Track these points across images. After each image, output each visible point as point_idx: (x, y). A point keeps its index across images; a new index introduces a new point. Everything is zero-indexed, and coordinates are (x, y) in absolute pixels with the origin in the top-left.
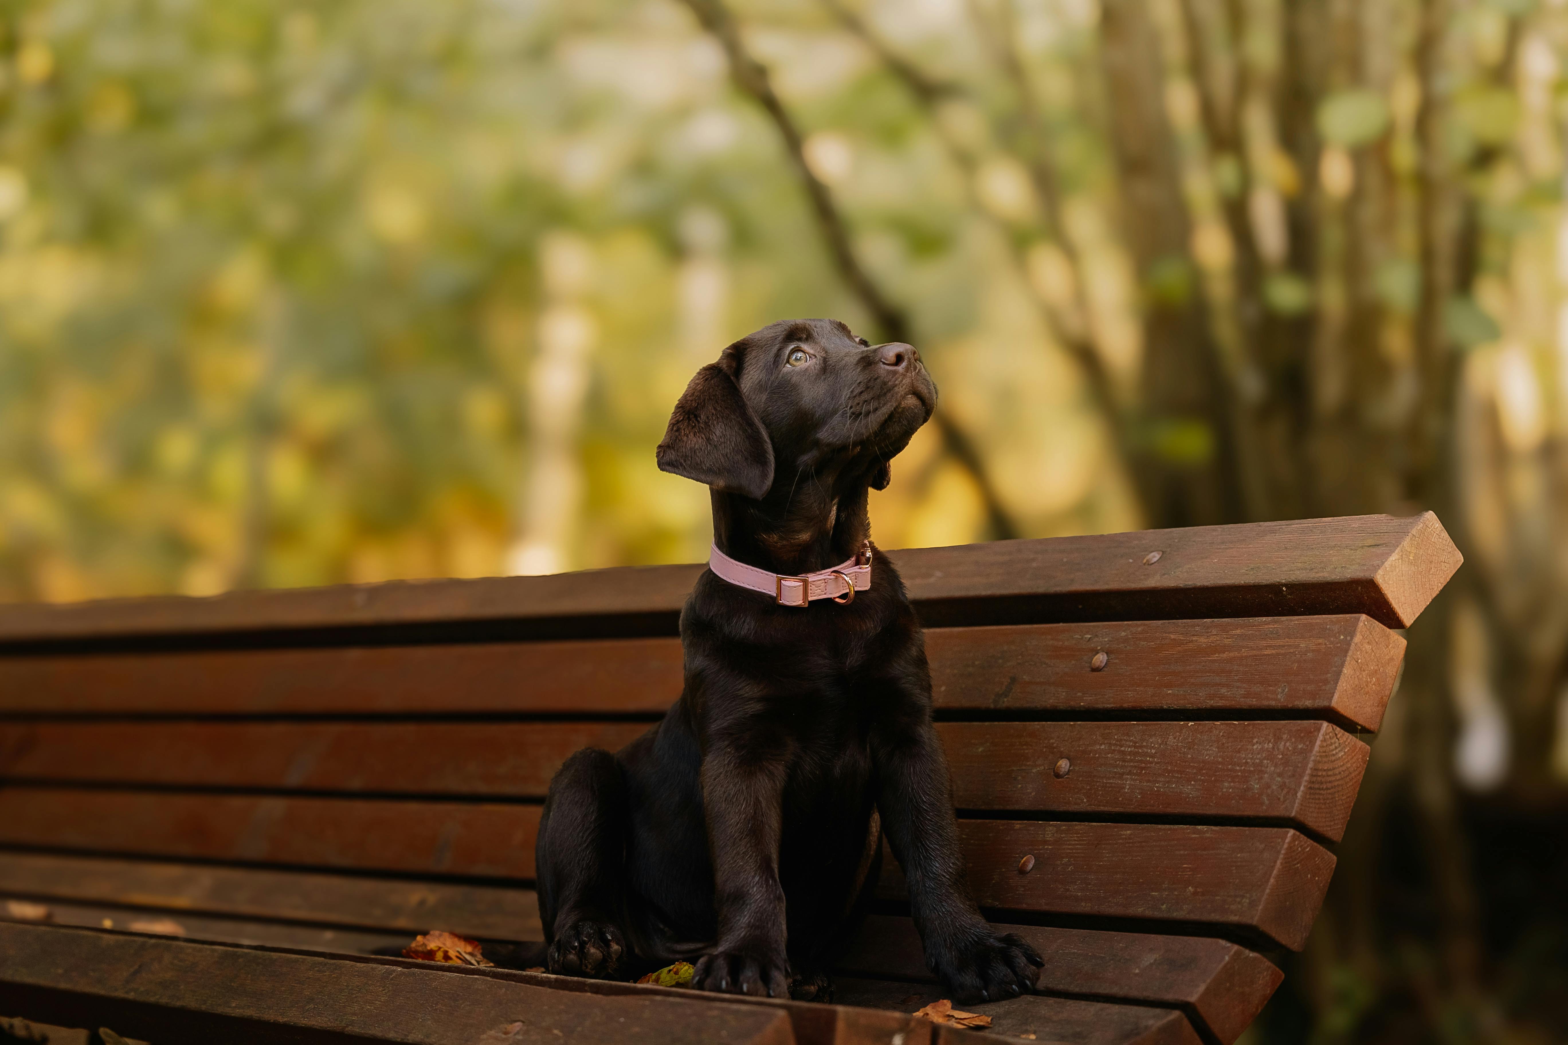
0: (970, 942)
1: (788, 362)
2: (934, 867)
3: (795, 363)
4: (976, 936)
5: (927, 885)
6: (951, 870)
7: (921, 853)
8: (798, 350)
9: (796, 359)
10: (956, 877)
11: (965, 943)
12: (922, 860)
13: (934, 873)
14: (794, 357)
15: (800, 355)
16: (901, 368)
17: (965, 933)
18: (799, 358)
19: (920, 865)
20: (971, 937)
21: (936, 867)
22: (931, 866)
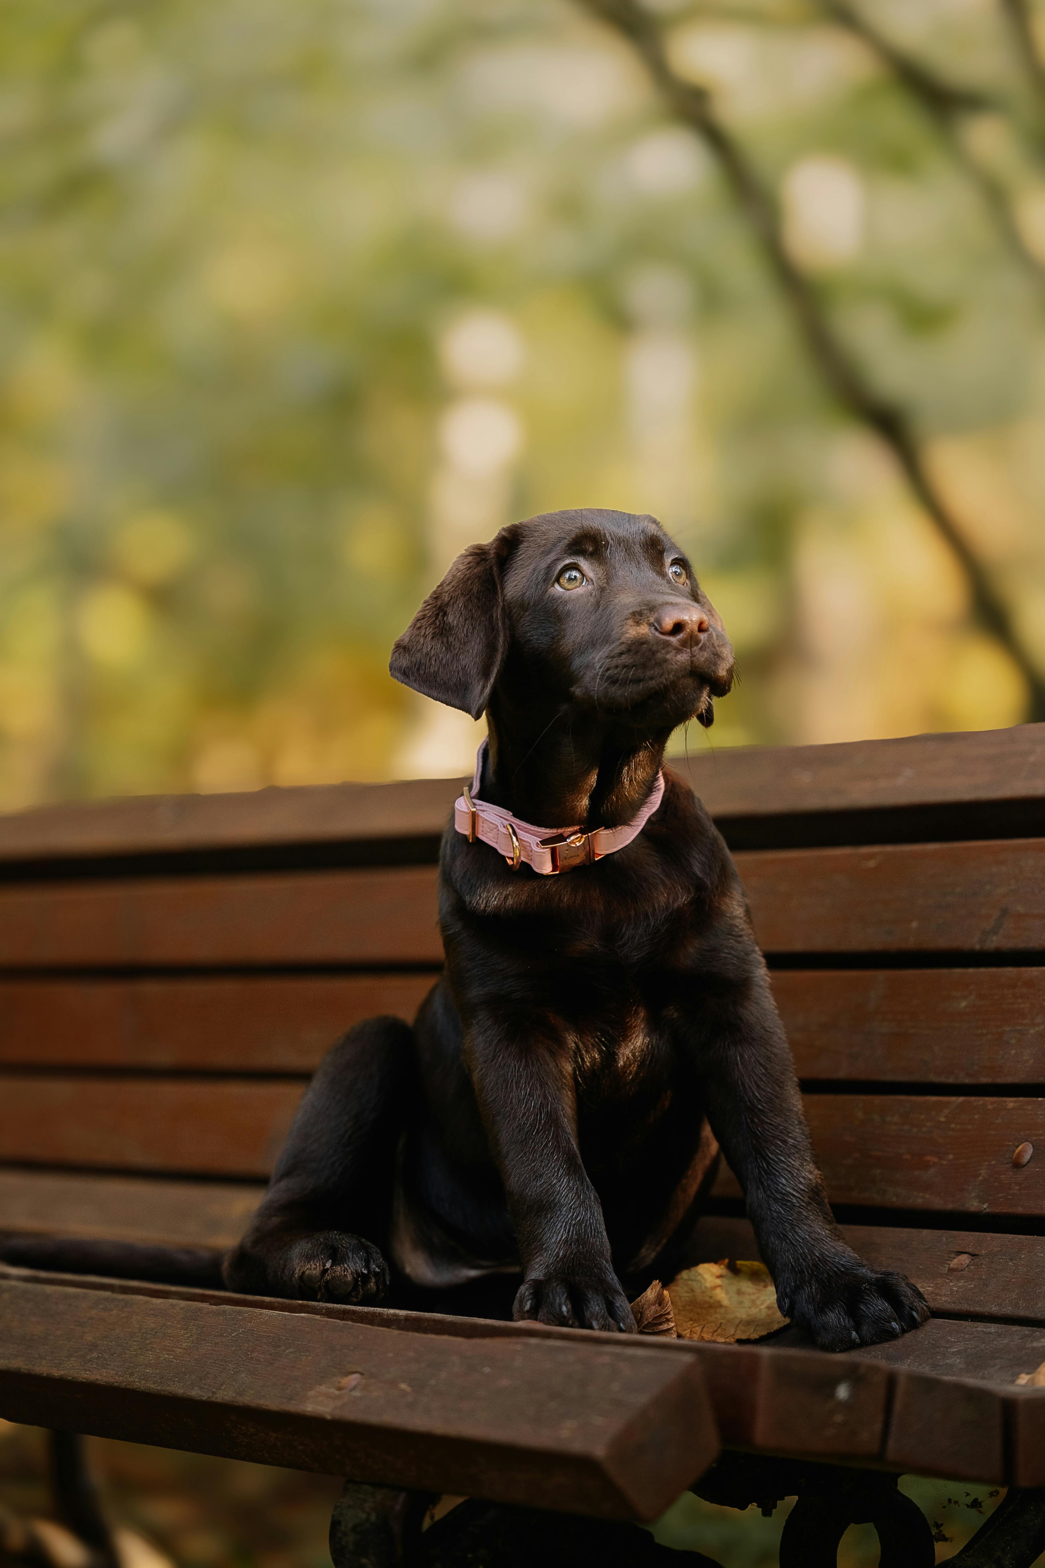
0: (834, 1271)
1: (558, 580)
2: (781, 1185)
3: (567, 585)
4: (842, 1265)
5: (774, 1209)
6: (801, 1187)
7: (762, 1168)
8: (575, 567)
9: (570, 579)
10: (809, 1195)
11: (828, 1274)
12: (763, 1176)
13: (781, 1193)
14: (567, 576)
15: (574, 573)
16: (674, 640)
17: (827, 1262)
18: (573, 577)
19: (762, 1184)
20: (836, 1267)
21: (783, 1184)
22: (776, 1184)
